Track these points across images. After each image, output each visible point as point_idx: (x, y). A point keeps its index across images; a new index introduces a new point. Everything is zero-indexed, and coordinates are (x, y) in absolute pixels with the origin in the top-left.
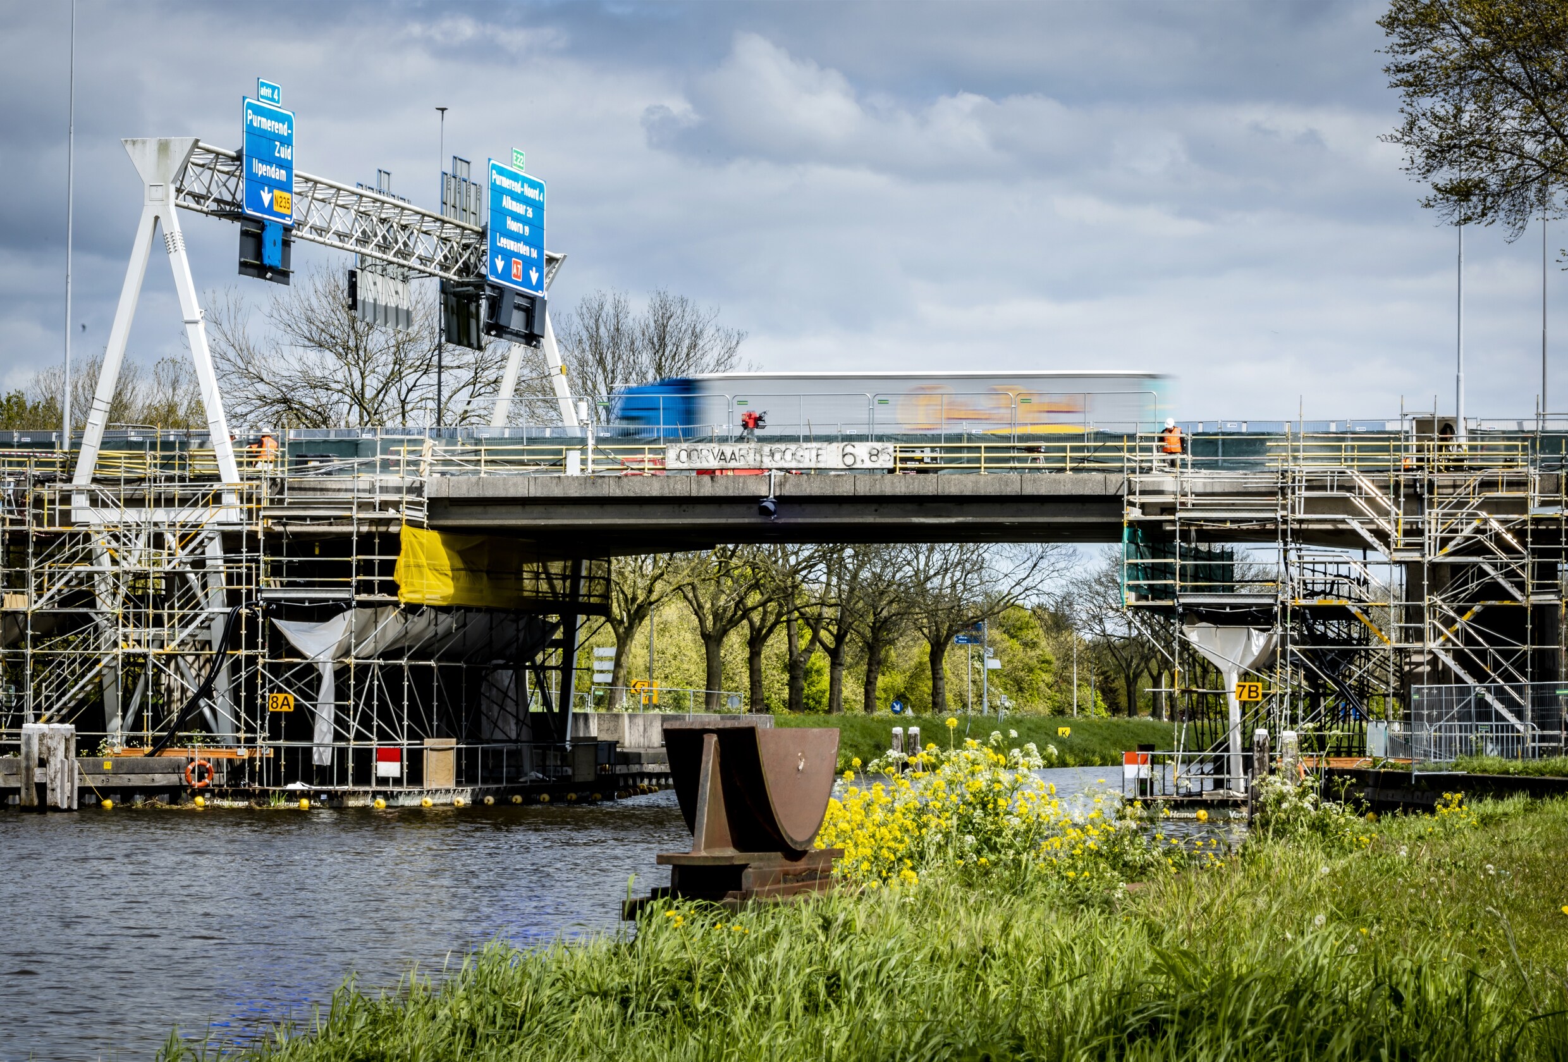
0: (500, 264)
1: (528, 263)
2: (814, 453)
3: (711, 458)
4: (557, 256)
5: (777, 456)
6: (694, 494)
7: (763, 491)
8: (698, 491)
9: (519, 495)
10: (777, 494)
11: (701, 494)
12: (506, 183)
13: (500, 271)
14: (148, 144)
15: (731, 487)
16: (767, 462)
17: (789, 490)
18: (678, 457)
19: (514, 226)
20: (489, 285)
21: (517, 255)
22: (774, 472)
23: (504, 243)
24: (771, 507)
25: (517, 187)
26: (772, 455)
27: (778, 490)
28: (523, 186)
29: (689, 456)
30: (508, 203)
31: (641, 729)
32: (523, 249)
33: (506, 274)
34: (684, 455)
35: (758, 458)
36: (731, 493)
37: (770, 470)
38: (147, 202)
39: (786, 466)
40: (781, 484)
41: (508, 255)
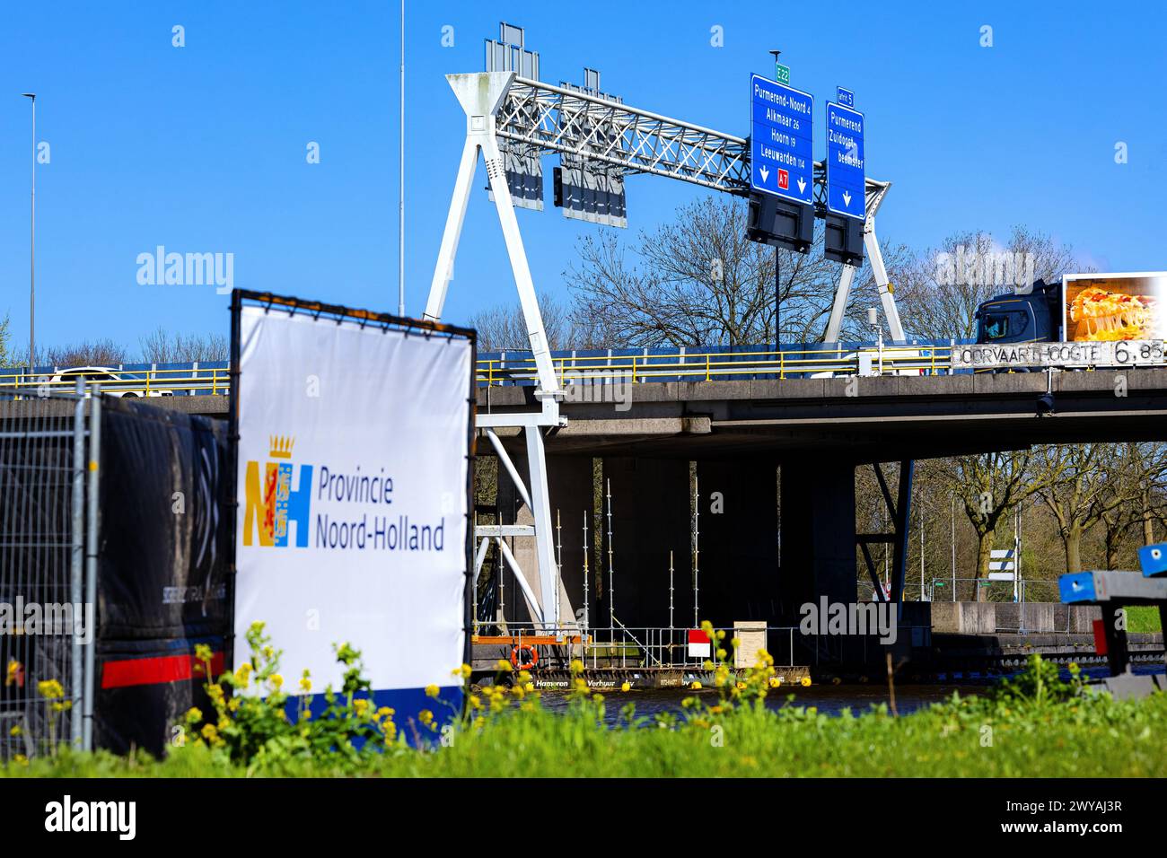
0: (765, 174)
1: (795, 173)
2: (1089, 351)
3: (993, 357)
4: (882, 184)
5: (1055, 355)
6: (977, 391)
7: (1042, 387)
8: (982, 389)
9: (815, 395)
10: (1055, 390)
11: (984, 392)
12: (770, 96)
13: (765, 180)
14: (469, 79)
15: (1011, 384)
16: (1046, 361)
17: (1066, 386)
18: (963, 356)
19: (778, 137)
20: (753, 193)
21: (784, 165)
22: (1051, 370)
23: (768, 153)
24: (1049, 402)
25: (781, 100)
26: (1050, 353)
27: (1055, 385)
28: (788, 100)
29: (972, 356)
30: (772, 115)
31: (976, 616)
32: (790, 160)
33: (771, 183)
34: (967, 355)
35: (1037, 357)
36: (1011, 390)
37: (1048, 367)
38: (469, 132)
39: (1062, 363)
40: (1058, 381)
41: (772, 165)
